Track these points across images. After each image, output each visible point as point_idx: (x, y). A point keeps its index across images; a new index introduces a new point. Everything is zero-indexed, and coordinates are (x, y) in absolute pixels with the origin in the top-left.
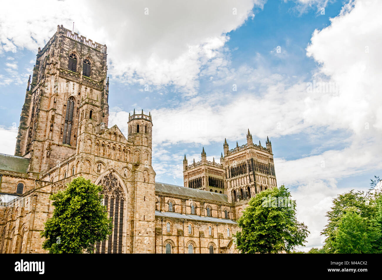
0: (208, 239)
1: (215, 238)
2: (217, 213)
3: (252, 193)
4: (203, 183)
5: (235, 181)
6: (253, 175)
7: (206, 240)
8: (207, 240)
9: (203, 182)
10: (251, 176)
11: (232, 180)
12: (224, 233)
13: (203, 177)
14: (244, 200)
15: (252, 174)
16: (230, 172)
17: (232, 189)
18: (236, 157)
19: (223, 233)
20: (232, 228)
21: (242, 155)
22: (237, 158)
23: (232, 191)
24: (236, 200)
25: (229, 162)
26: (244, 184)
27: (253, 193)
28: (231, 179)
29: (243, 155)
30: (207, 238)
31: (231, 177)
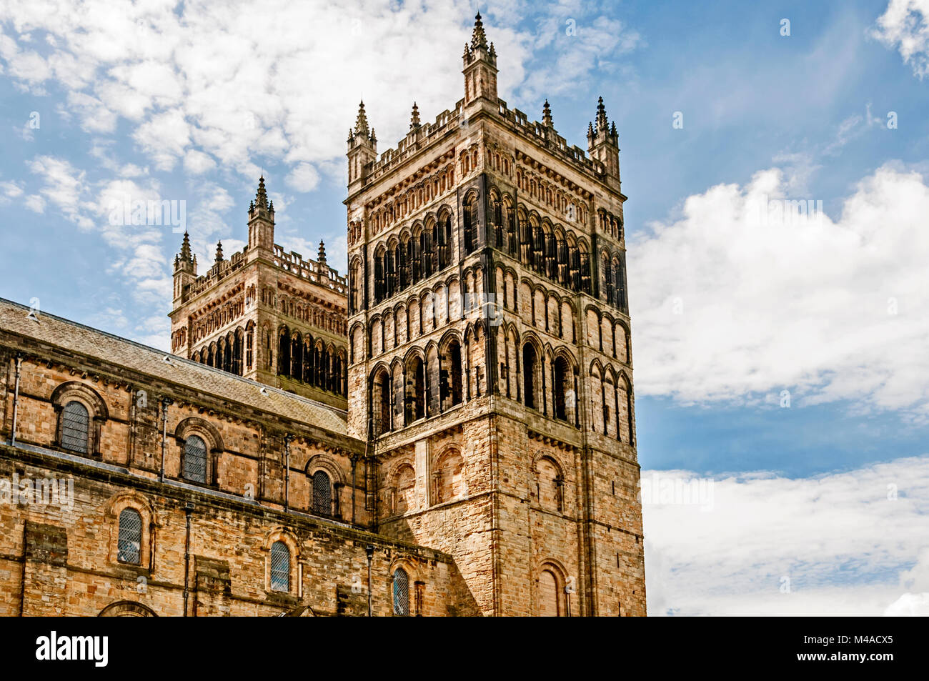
0: (105, 585)
1: (168, 587)
2: (253, 474)
3: (468, 372)
4: (250, 354)
5: (391, 322)
6: (480, 272)
7: (83, 588)
8: (92, 589)
9: (245, 350)
10: (470, 277)
11: (374, 320)
12: (239, 563)
13: (250, 326)
14: (428, 417)
15: (475, 267)
16: (372, 278)
17: (373, 364)
18: (403, 191)
19: (231, 560)
20: (308, 544)
21: (433, 172)
22: (411, 190)
23: (370, 380)
24: (387, 426)
25: (366, 225)
26: (435, 326)
27: (473, 374)
28: (370, 315)
29: (441, 167)
30: (92, 572)
31: (371, 305)
